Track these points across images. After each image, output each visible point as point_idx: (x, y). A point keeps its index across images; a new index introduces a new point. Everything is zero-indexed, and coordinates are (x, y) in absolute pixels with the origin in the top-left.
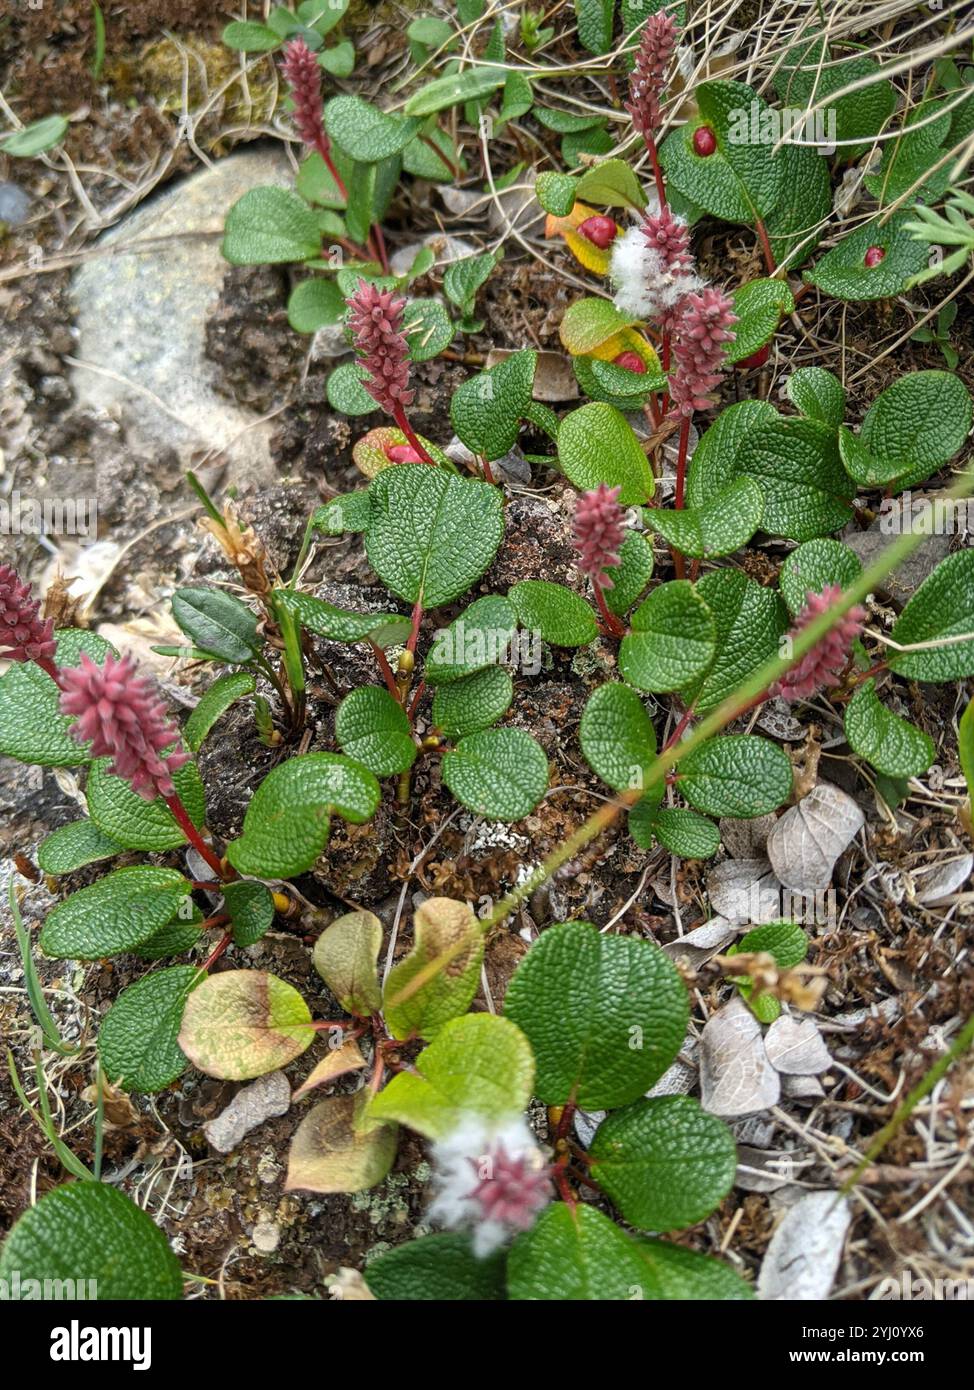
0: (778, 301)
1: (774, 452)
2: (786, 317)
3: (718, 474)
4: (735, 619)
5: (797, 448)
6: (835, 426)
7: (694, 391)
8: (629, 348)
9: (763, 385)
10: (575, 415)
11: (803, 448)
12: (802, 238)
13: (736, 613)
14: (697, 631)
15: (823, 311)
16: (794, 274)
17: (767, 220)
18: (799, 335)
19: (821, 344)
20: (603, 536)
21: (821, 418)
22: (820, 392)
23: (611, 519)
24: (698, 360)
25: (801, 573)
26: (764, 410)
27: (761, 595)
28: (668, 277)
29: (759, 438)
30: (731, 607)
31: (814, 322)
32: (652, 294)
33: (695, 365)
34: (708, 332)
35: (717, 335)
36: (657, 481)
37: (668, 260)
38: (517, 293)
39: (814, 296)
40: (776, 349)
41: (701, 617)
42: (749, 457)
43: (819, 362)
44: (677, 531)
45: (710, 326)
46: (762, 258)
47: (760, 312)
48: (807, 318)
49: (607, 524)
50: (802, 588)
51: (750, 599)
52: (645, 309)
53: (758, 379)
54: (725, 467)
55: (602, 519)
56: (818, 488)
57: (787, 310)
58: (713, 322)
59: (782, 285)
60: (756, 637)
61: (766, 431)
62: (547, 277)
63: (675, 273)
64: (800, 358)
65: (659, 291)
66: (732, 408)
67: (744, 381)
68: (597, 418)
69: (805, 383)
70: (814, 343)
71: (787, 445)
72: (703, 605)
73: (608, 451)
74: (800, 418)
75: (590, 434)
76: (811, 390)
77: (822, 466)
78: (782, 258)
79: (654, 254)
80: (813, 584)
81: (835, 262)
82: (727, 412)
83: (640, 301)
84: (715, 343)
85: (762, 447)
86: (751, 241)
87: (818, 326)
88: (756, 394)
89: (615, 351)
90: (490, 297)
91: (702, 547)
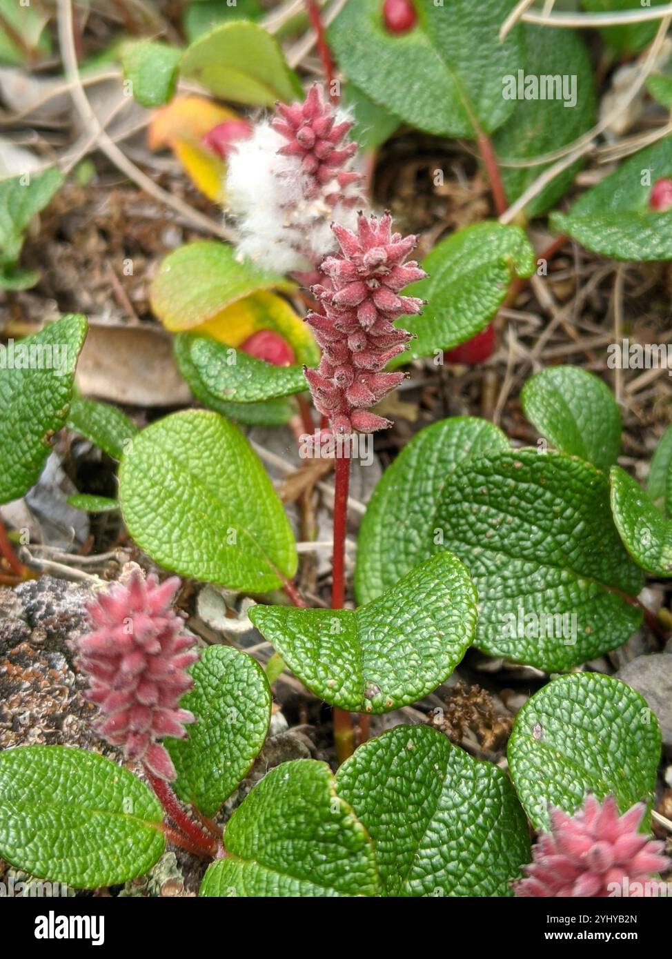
0: (507, 257)
1: (500, 510)
2: (525, 286)
3: (408, 541)
4: (427, 827)
5: (538, 504)
6: (604, 466)
7: (352, 400)
8: (267, 324)
9: (489, 393)
10: (158, 429)
11: (550, 504)
12: (547, 166)
13: (428, 815)
14: (340, 872)
15: (585, 281)
16: (537, 223)
17: (497, 136)
18: (546, 317)
19: (583, 332)
20: (143, 679)
21: (580, 452)
22: (579, 407)
23: (155, 647)
24: (353, 344)
25: (548, 739)
26: (483, 437)
27: (475, 779)
28: (319, 207)
29: (472, 483)
30: (418, 804)
31: (570, 297)
32: (294, 235)
33: (350, 353)
34: (370, 295)
35: (387, 300)
36: (305, 547)
37: (318, 178)
38: (104, 234)
39: (570, 258)
40: (511, 337)
41: (346, 843)
42: (456, 514)
43: (579, 359)
44: (316, 656)
45: (372, 284)
46: (488, 196)
47: (479, 273)
48: (561, 291)
49: (149, 658)
50: (549, 770)
51: (455, 786)
52: (285, 259)
53: (481, 384)
54: (418, 527)
55: (137, 647)
56: (578, 573)
57: (523, 271)
58: (379, 278)
59: (517, 234)
60: (465, 863)
61: (484, 472)
62: (150, 212)
63: (330, 200)
64: (548, 353)
65: (303, 229)
66: (431, 429)
67: (459, 386)
68: (195, 437)
69: (554, 393)
70: (571, 331)
71: (521, 497)
72: (349, 819)
73: (212, 493)
74: (542, 452)
75: (180, 464)
76: (564, 405)
77: (582, 536)
78: (518, 195)
79: (295, 166)
80: (570, 762)
81: (602, 204)
82: (424, 435)
83: (274, 247)
84: (381, 314)
85: (477, 498)
86: (471, 169)
87: (577, 303)
88: (477, 407)
89: (244, 326)
90: (61, 236)
91: (361, 687)
